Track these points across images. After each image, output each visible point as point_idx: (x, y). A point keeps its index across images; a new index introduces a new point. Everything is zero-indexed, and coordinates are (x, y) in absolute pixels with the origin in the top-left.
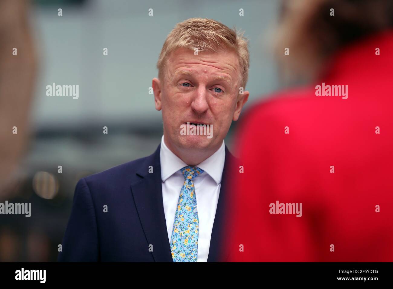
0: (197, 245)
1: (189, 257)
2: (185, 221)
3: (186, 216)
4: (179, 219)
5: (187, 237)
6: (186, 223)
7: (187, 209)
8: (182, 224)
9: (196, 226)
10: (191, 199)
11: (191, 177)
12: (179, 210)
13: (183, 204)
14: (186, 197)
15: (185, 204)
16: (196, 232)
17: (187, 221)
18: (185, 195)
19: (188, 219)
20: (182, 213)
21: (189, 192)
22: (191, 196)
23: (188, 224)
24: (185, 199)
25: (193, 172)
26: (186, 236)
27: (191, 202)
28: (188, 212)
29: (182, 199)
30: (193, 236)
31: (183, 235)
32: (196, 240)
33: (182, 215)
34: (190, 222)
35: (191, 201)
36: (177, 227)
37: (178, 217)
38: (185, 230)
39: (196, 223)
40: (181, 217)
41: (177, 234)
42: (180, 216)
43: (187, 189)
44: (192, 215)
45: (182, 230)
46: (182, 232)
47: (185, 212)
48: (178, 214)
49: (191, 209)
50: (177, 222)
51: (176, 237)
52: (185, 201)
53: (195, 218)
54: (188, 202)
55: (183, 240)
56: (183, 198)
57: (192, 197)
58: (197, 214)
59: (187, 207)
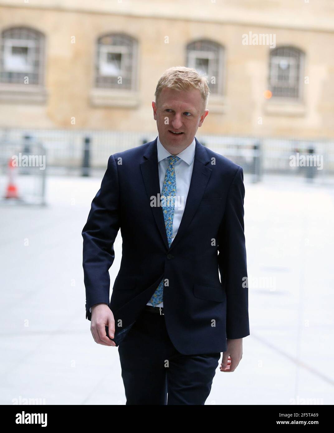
1: (169, 213)
2: (167, 191)
3: (168, 188)
4: (165, 190)
6: (168, 192)
8: (166, 193)
11: (172, 163)
12: (165, 184)
13: (167, 180)
17: (169, 191)
18: (168, 175)
25: (174, 160)
28: (169, 185)
39: (174, 192)
40: (166, 188)
44: (172, 187)
48: (164, 187)
50: (163, 191)
52: (168, 179)
54: (170, 179)
57: (172, 175)
58: (175, 186)
59: (169, 182)
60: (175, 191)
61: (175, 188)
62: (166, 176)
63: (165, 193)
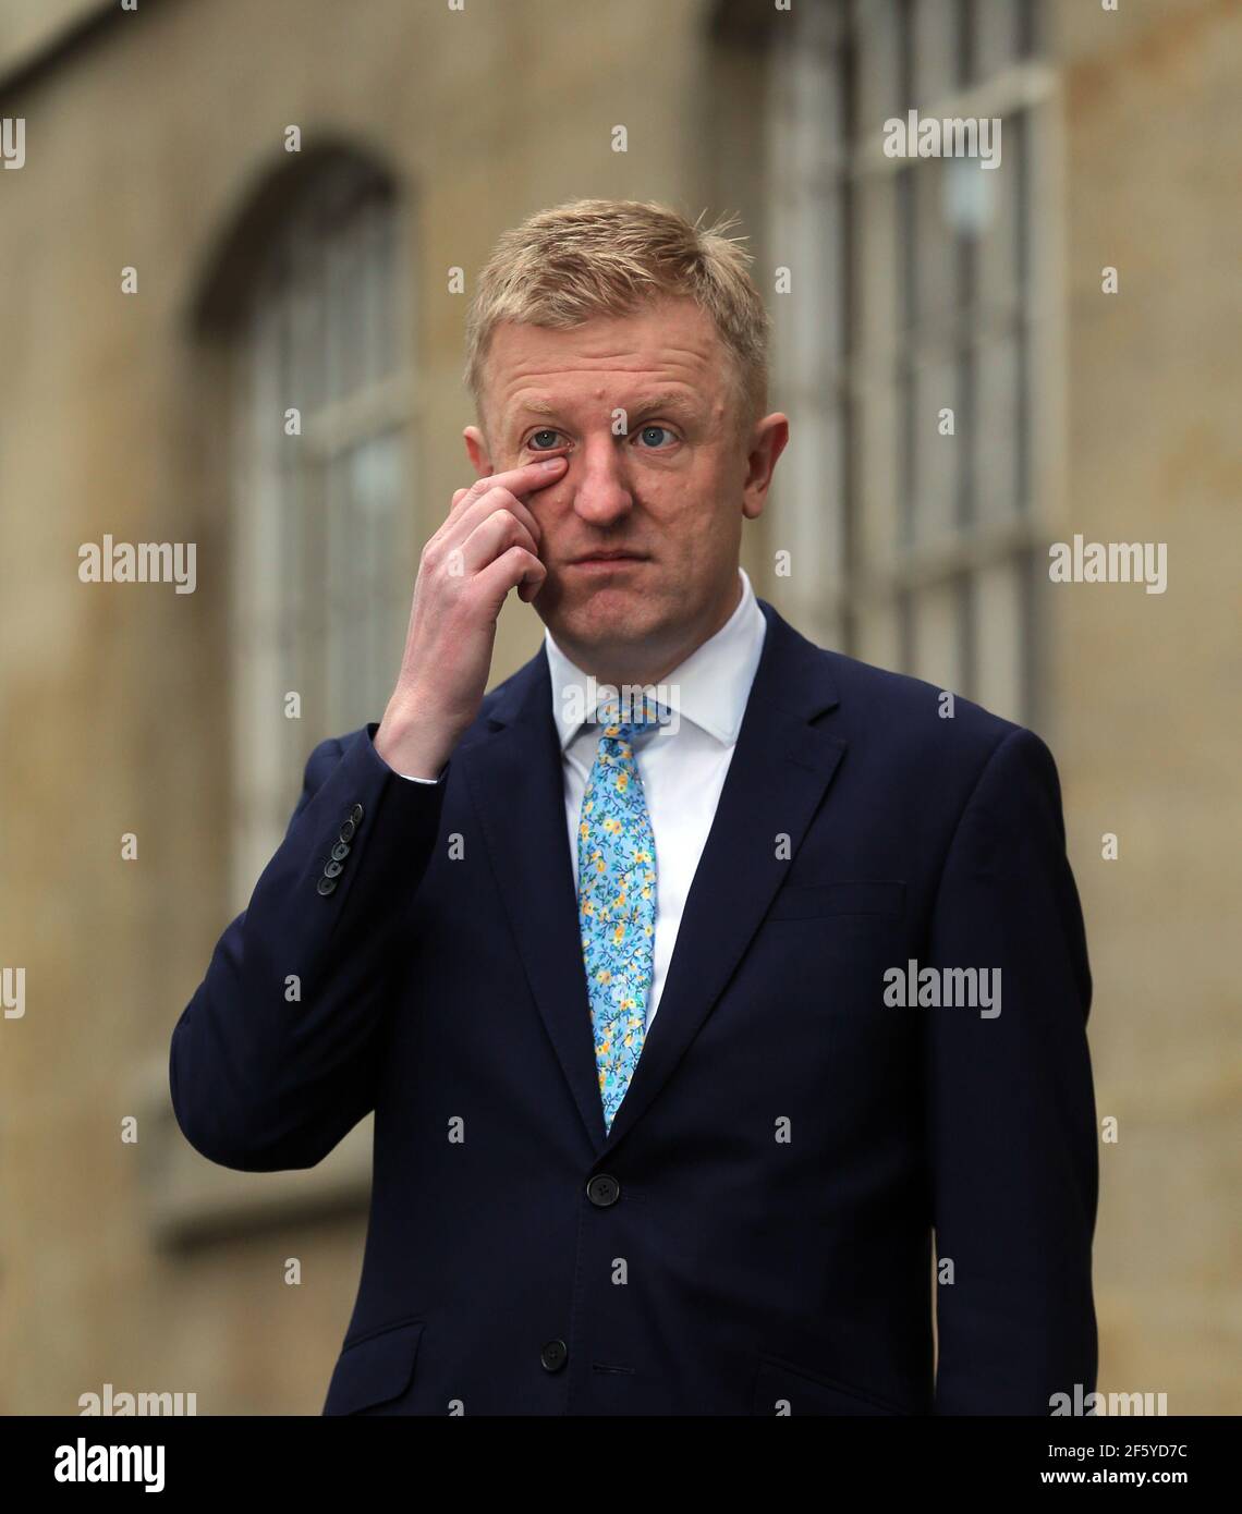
0: (653, 938)
2: (608, 872)
3: (609, 853)
4: (591, 868)
5: (620, 921)
6: (613, 876)
7: (609, 829)
8: (602, 882)
9: (645, 877)
10: (620, 796)
14: (601, 793)
15: (603, 814)
16: (646, 895)
17: (616, 870)
19: (618, 861)
20: (595, 847)
21: (612, 777)
22: (618, 787)
23: (618, 875)
24: (601, 801)
26: (618, 917)
27: (622, 804)
28: (613, 840)
29: (591, 804)
30: (636, 910)
31: (608, 918)
32: (646, 921)
33: (598, 853)
34: (624, 868)
35: (619, 802)
36: (589, 897)
37: (586, 862)
38: (614, 898)
39: (643, 866)
40: (596, 858)
41: (591, 919)
42: (591, 858)
43: (603, 768)
44: (628, 844)
45: (605, 903)
46: (605, 910)
47: (606, 842)
48: (583, 853)
49: (623, 825)
50: (584, 877)
51: (589, 928)
53: (640, 849)
55: (610, 933)
56: (594, 800)
57: (622, 788)
58: (648, 835)
59: (610, 823)
60: (648, 860)
61: (645, 845)
62: (586, 799)
63: (598, 888)
